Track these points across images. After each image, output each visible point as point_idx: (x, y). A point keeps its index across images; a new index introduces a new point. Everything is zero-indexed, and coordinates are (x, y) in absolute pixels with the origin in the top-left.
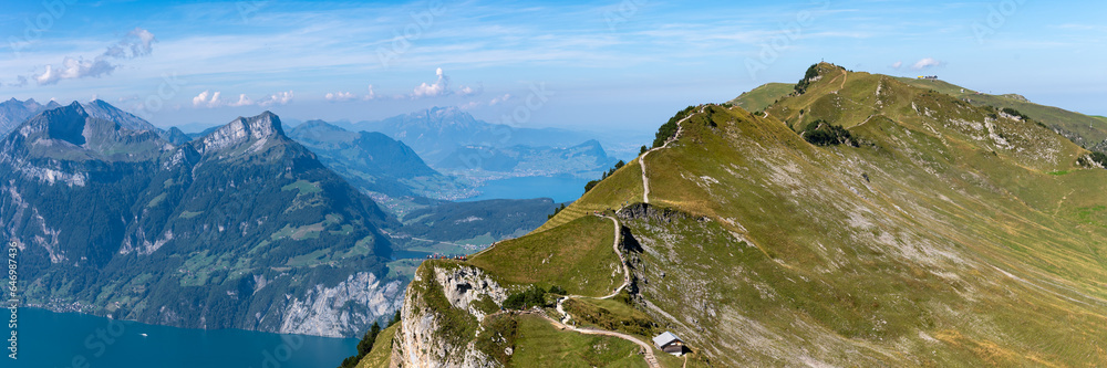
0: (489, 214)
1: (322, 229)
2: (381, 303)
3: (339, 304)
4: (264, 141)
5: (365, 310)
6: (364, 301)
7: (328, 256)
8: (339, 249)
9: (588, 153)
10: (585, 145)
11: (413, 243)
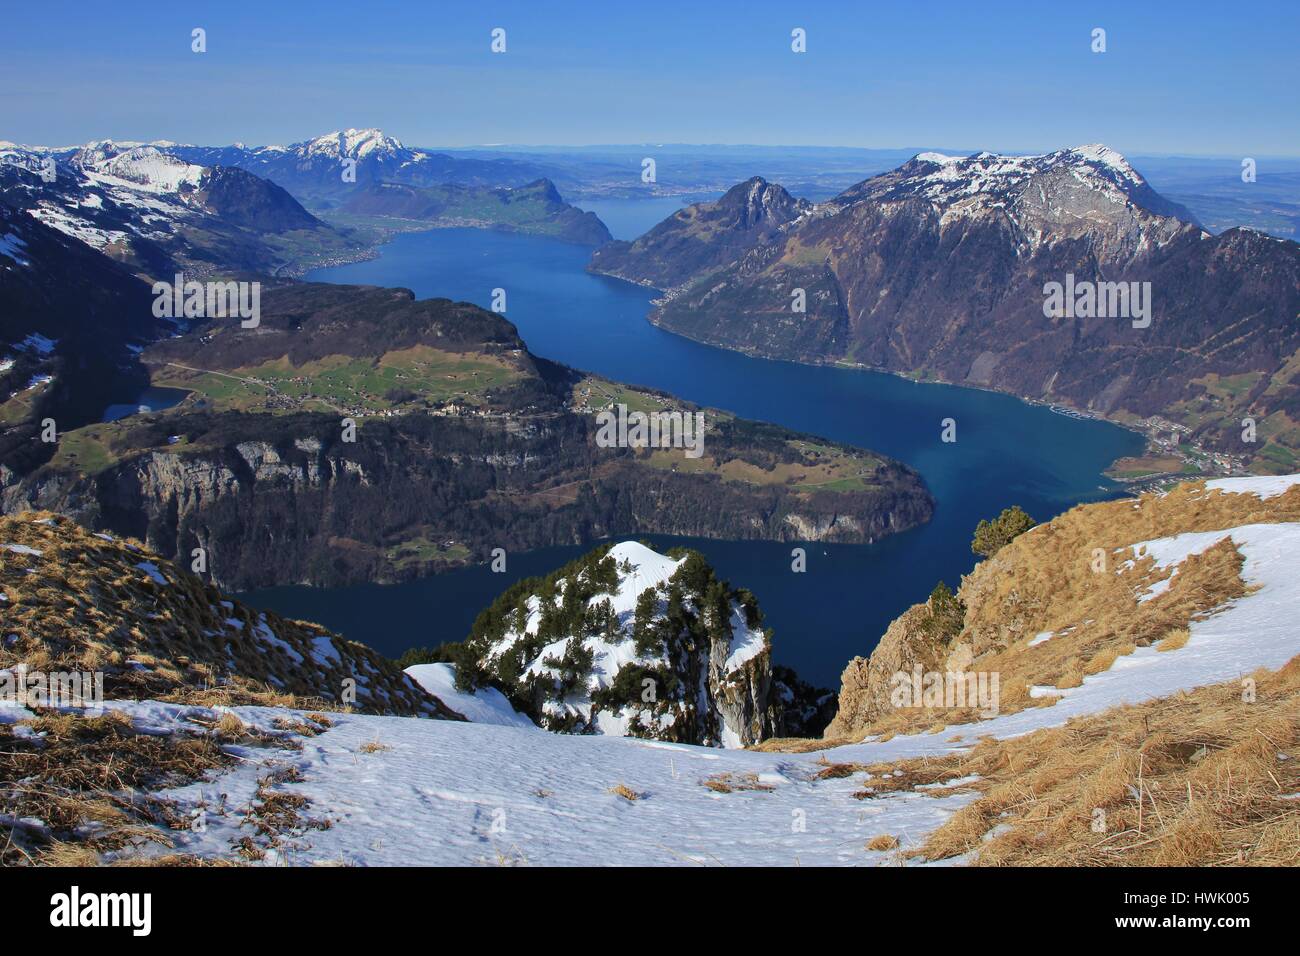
0: (294, 321)
9: (538, 197)
10: (535, 184)
11: (165, 374)
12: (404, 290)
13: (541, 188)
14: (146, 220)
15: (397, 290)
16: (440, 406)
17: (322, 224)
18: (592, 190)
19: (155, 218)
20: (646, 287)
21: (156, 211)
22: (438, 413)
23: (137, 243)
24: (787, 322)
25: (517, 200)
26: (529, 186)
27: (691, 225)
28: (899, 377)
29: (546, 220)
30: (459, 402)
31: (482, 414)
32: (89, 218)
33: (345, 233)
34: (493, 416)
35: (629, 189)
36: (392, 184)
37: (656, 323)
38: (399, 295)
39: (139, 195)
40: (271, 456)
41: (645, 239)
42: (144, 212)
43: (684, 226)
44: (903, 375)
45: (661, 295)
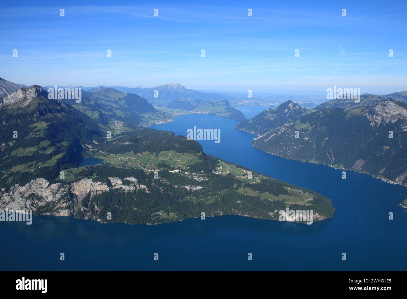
0: (136, 141)
1: (36, 150)
2: (49, 195)
3: (27, 195)
4: (30, 100)
5: (40, 199)
6: (40, 194)
7: (34, 165)
8: (41, 161)
9: (224, 105)
10: (223, 101)
11: (98, 154)
12: (171, 132)
13: (224, 103)
14: (106, 108)
15: (169, 132)
16: (173, 169)
17: (158, 111)
18: (242, 103)
19: (109, 107)
20: (253, 134)
21: (109, 106)
22: (172, 172)
23: (101, 116)
24: (294, 147)
25: (217, 106)
26: (221, 102)
27: (268, 115)
28: (330, 167)
29: (225, 112)
30: (179, 168)
31: (186, 173)
32: (90, 107)
33: (164, 114)
34: (189, 174)
35: (253, 103)
36: (181, 100)
37: (253, 146)
38: (170, 134)
39: (107, 101)
40: (120, 181)
41: (253, 119)
42: (106, 106)
43: (266, 115)
44: (331, 166)
45: (257, 137)
